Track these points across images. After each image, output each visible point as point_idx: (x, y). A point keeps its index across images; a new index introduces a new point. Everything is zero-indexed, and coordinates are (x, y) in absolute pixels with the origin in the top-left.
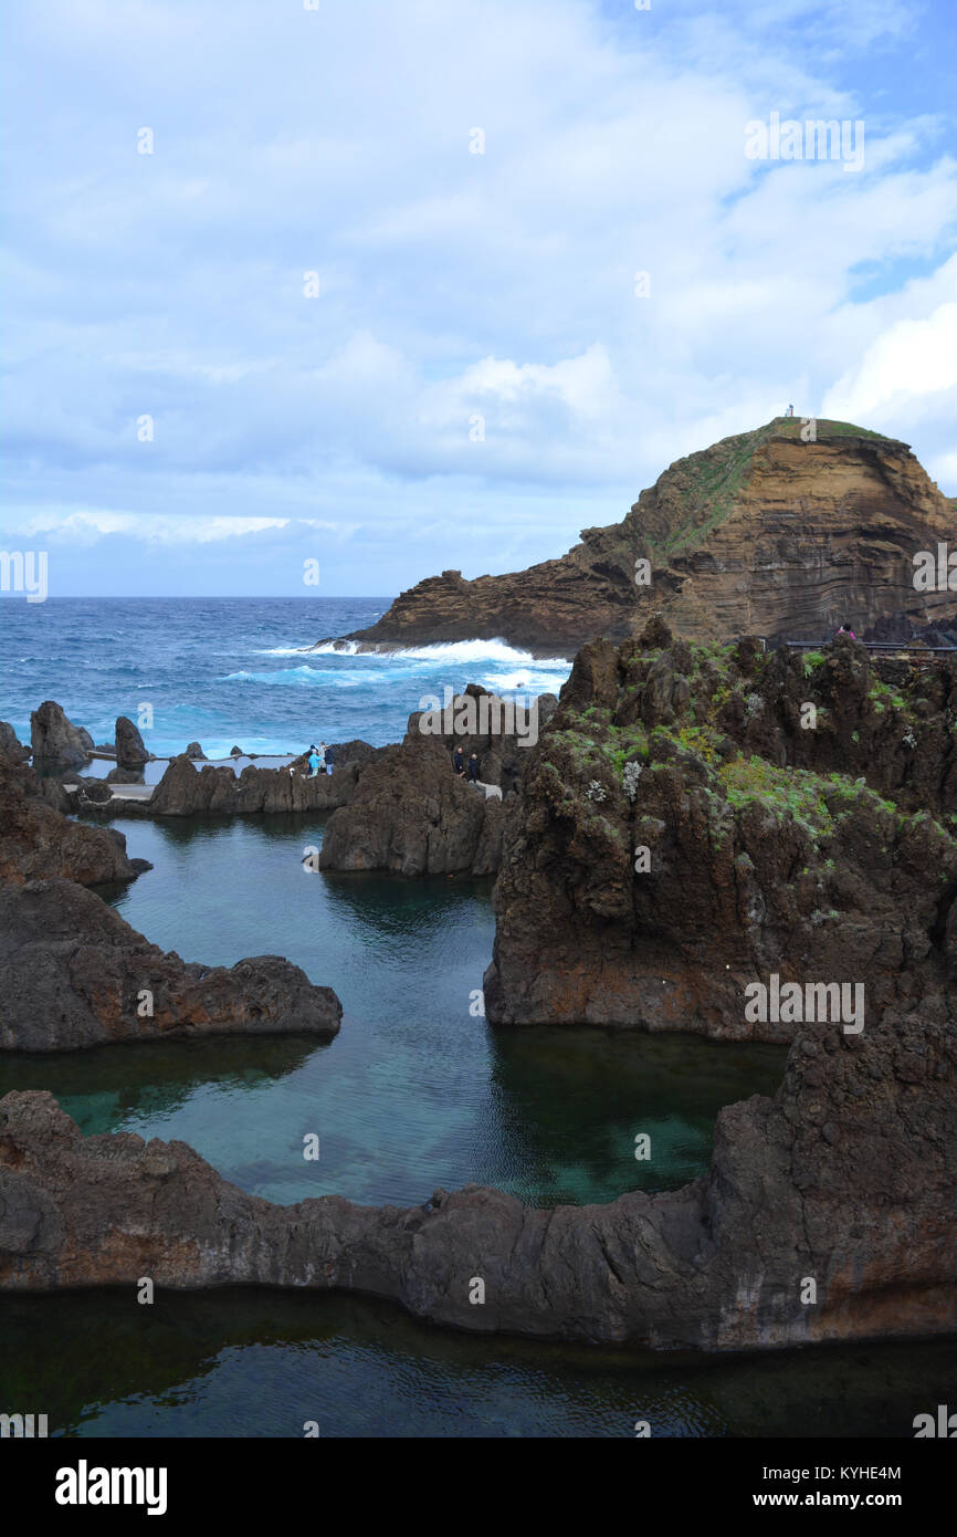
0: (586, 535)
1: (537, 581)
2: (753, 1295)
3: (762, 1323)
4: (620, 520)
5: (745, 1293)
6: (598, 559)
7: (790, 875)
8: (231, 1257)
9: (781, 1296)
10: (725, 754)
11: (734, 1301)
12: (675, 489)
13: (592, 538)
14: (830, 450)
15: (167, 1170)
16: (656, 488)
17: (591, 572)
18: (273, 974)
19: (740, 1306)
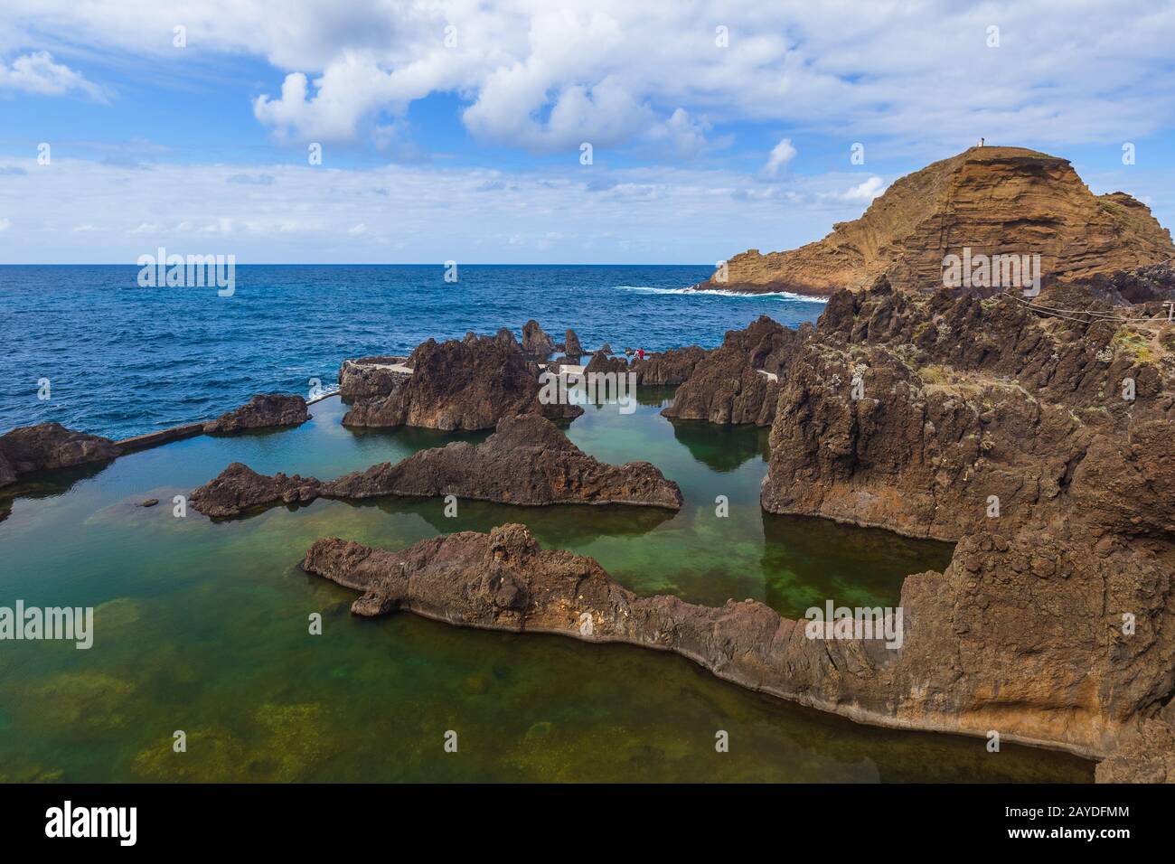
0: (837, 227)
1: (804, 255)
2: (922, 691)
3: (927, 710)
4: (859, 217)
5: (917, 689)
6: (842, 242)
7: (961, 437)
8: (615, 622)
9: (941, 695)
10: (922, 362)
11: (909, 693)
12: (897, 197)
13: (841, 229)
14: (1008, 167)
15: (584, 572)
16: (884, 196)
17: (838, 250)
18: (646, 473)
19: (913, 697)
